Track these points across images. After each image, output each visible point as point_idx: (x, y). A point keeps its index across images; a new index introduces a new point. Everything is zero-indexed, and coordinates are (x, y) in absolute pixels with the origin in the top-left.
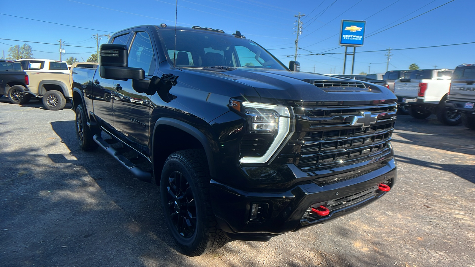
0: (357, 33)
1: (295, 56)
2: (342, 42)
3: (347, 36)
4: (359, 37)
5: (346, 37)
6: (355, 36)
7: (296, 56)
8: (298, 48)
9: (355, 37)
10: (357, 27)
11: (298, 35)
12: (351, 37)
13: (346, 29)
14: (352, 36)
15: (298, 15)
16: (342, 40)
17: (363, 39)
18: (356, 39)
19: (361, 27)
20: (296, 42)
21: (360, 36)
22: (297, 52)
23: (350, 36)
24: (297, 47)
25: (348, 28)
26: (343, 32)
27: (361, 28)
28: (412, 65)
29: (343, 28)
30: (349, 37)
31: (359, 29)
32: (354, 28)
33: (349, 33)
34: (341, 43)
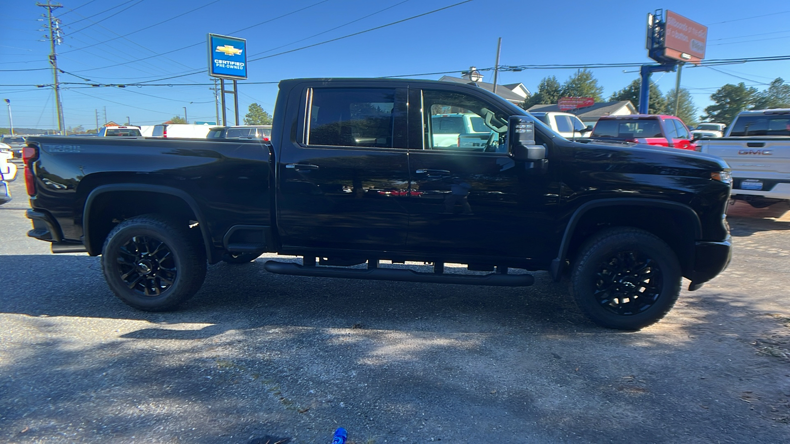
0: (235, 58)
1: (55, 86)
2: (215, 72)
3: (220, 61)
4: (239, 65)
5: (219, 63)
6: (233, 63)
7: (58, 87)
8: (58, 71)
9: (234, 65)
10: (234, 48)
11: (54, 46)
12: (227, 64)
13: (218, 49)
14: (228, 62)
15: (47, 5)
16: (214, 67)
17: (245, 67)
18: (235, 67)
19: (240, 49)
20: (53, 58)
21: (241, 63)
22: (59, 78)
23: (226, 62)
24: (56, 69)
25: (220, 49)
26: (214, 55)
27: (241, 51)
28: (253, 105)
29: (213, 49)
30: (224, 63)
31: (238, 52)
32: (230, 50)
33: (223, 56)
34: (213, 73)
